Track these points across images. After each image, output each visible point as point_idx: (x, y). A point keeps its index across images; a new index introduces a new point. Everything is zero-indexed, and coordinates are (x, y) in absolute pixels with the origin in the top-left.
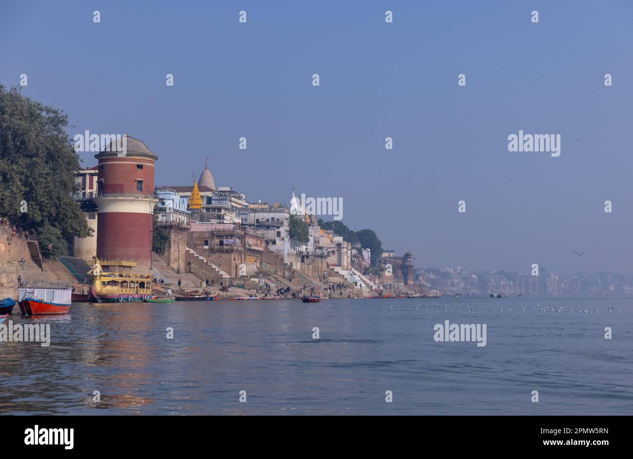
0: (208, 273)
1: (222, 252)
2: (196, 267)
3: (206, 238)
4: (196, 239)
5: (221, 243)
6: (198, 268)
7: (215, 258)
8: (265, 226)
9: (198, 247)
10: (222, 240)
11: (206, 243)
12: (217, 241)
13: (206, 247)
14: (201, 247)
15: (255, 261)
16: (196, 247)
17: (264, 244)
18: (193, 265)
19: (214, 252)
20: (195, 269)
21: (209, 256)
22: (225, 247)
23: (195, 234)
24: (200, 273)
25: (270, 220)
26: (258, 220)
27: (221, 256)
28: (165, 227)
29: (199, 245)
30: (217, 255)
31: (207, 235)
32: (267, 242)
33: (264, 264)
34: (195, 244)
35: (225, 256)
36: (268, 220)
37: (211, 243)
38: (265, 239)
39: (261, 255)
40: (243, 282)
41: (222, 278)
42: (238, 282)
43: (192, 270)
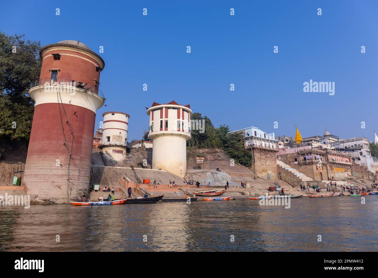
0: (292, 179)
1: (305, 164)
2: (284, 175)
3: (295, 157)
4: (290, 158)
5: (305, 159)
6: (285, 176)
7: (303, 169)
8: (351, 150)
9: (291, 163)
10: (305, 157)
11: (296, 160)
12: (302, 158)
13: (296, 163)
14: (293, 163)
15: (346, 171)
16: (290, 163)
17: (352, 161)
18: (282, 174)
19: (301, 165)
20: (284, 176)
21: (299, 168)
22: (307, 161)
23: (288, 155)
24: (287, 179)
25: (354, 146)
26: (346, 147)
27: (306, 167)
28: (250, 149)
29: (292, 162)
30: (304, 167)
31: (295, 155)
32: (353, 159)
33: (354, 172)
34: (289, 162)
35: (309, 167)
36: (352, 146)
37: (298, 160)
38: (352, 157)
39: (351, 167)
40: (317, 183)
41: (301, 181)
42: (313, 184)
43: (282, 178)
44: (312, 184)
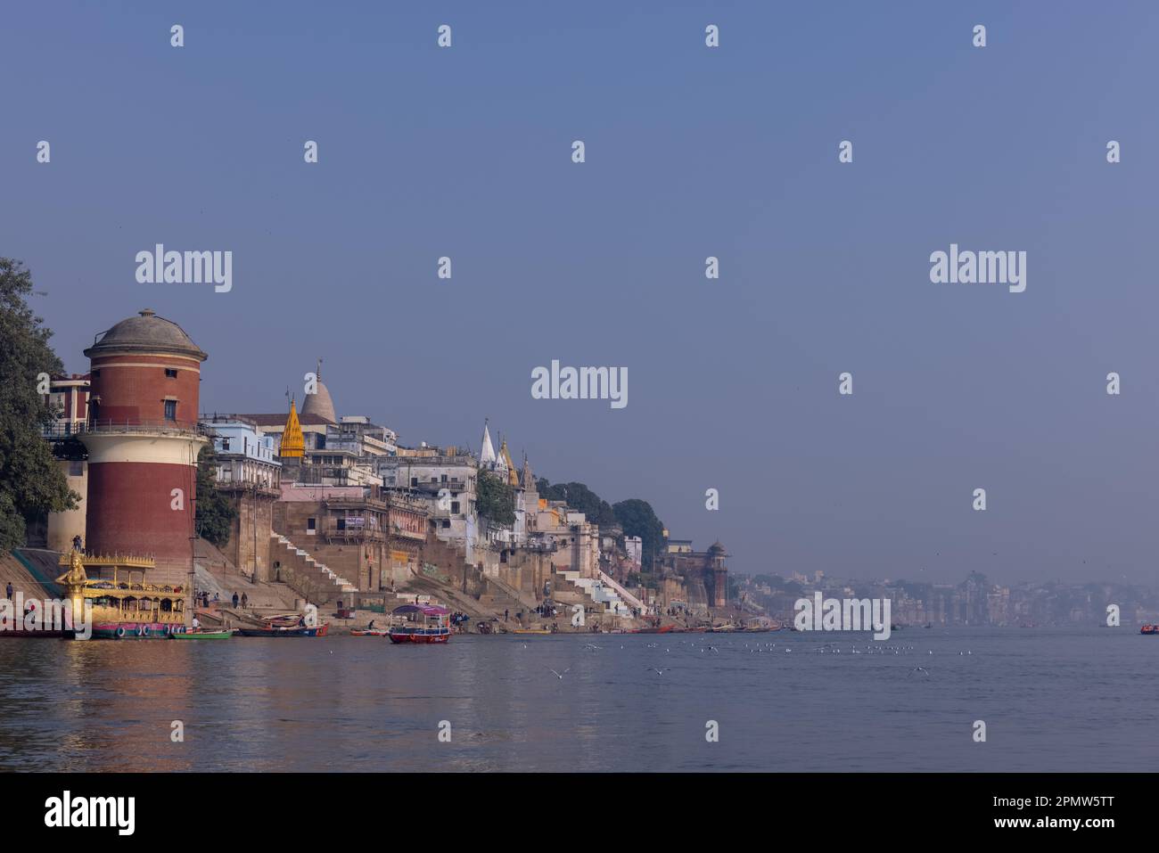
0: (313, 583)
1: (343, 541)
2: (291, 570)
3: (310, 515)
4: (293, 516)
5: (341, 525)
6: (294, 573)
7: (329, 554)
8: (430, 492)
9: (296, 532)
10: (342, 518)
11: (312, 525)
12: (332, 520)
13: (311, 532)
14: (301, 532)
15: (409, 561)
16: (291, 532)
17: (426, 527)
18: (284, 568)
19: (327, 542)
20: (288, 575)
21: (316, 550)
22: (348, 533)
23: (289, 507)
24: (299, 582)
25: (439, 480)
26: (415, 481)
27: (340, 550)
28: (230, 493)
29: (297, 528)
30: (332, 547)
31: (313, 509)
32: (433, 523)
33: (427, 565)
34: (290, 527)
35: (349, 549)
36: (434, 480)
37: (321, 525)
38: (428, 517)
39: (421, 549)
40: (382, 601)
41: (340, 593)
42: (372, 601)
43: (283, 577)
44: (368, 600)
